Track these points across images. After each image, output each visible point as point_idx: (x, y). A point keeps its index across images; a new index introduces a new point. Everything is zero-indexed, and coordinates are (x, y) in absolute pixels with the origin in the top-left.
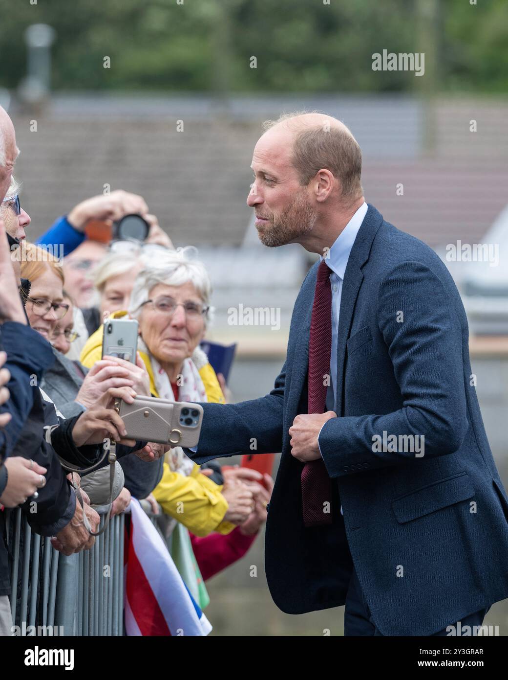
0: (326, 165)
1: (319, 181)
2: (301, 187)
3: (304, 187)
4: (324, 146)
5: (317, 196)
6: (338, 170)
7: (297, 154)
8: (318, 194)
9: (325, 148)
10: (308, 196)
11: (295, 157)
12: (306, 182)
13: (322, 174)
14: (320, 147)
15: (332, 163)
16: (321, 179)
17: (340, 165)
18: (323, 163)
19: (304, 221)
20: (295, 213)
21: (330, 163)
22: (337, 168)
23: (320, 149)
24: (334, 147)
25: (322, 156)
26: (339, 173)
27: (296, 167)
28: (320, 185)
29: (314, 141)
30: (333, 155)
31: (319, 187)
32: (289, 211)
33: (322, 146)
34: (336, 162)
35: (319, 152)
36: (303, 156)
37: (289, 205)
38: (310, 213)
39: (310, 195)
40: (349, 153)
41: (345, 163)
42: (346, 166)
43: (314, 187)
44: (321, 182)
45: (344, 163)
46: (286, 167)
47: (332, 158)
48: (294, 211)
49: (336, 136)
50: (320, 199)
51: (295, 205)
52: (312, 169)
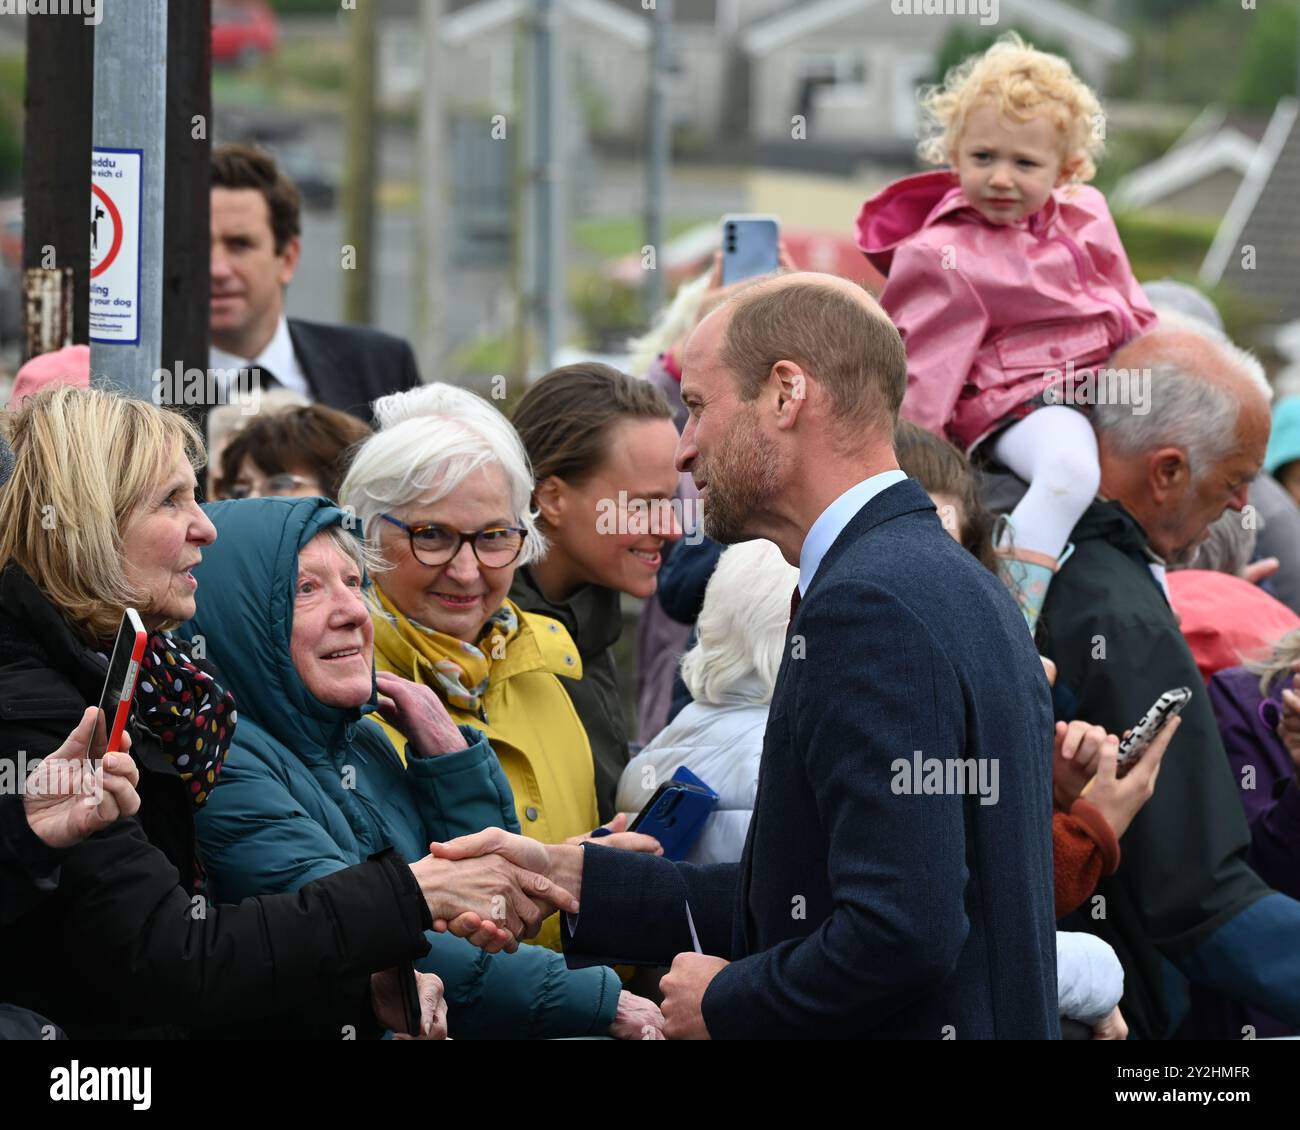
0: (789, 353)
1: (779, 388)
2: (742, 403)
3: (750, 403)
4: (785, 316)
5: (779, 417)
6: (819, 365)
7: (732, 341)
8: (778, 414)
9: (787, 321)
10: (758, 419)
11: (728, 347)
12: (752, 393)
13: (782, 371)
14: (779, 322)
15: (799, 346)
16: (784, 383)
17: (823, 354)
18: (783, 350)
19: (754, 472)
20: (736, 458)
21: (797, 348)
22: (814, 359)
23: (775, 323)
24: (806, 317)
25: (781, 338)
26: (822, 369)
27: (731, 366)
28: (784, 397)
29: (766, 310)
30: (804, 334)
31: (781, 402)
32: (725, 454)
33: (780, 318)
34: (810, 347)
35: (774, 331)
36: (744, 342)
37: (723, 442)
38: (765, 453)
39: (763, 417)
40: (842, 328)
41: (833, 348)
42: (836, 356)
43: (770, 400)
44: (784, 390)
45: (831, 349)
46: (714, 369)
47: (802, 340)
48: (732, 453)
49: (813, 298)
50: (784, 421)
51: (735, 441)
52: (763, 364)
